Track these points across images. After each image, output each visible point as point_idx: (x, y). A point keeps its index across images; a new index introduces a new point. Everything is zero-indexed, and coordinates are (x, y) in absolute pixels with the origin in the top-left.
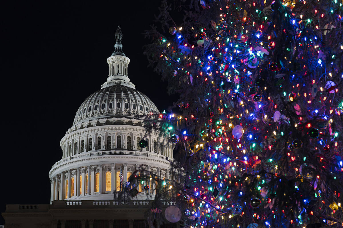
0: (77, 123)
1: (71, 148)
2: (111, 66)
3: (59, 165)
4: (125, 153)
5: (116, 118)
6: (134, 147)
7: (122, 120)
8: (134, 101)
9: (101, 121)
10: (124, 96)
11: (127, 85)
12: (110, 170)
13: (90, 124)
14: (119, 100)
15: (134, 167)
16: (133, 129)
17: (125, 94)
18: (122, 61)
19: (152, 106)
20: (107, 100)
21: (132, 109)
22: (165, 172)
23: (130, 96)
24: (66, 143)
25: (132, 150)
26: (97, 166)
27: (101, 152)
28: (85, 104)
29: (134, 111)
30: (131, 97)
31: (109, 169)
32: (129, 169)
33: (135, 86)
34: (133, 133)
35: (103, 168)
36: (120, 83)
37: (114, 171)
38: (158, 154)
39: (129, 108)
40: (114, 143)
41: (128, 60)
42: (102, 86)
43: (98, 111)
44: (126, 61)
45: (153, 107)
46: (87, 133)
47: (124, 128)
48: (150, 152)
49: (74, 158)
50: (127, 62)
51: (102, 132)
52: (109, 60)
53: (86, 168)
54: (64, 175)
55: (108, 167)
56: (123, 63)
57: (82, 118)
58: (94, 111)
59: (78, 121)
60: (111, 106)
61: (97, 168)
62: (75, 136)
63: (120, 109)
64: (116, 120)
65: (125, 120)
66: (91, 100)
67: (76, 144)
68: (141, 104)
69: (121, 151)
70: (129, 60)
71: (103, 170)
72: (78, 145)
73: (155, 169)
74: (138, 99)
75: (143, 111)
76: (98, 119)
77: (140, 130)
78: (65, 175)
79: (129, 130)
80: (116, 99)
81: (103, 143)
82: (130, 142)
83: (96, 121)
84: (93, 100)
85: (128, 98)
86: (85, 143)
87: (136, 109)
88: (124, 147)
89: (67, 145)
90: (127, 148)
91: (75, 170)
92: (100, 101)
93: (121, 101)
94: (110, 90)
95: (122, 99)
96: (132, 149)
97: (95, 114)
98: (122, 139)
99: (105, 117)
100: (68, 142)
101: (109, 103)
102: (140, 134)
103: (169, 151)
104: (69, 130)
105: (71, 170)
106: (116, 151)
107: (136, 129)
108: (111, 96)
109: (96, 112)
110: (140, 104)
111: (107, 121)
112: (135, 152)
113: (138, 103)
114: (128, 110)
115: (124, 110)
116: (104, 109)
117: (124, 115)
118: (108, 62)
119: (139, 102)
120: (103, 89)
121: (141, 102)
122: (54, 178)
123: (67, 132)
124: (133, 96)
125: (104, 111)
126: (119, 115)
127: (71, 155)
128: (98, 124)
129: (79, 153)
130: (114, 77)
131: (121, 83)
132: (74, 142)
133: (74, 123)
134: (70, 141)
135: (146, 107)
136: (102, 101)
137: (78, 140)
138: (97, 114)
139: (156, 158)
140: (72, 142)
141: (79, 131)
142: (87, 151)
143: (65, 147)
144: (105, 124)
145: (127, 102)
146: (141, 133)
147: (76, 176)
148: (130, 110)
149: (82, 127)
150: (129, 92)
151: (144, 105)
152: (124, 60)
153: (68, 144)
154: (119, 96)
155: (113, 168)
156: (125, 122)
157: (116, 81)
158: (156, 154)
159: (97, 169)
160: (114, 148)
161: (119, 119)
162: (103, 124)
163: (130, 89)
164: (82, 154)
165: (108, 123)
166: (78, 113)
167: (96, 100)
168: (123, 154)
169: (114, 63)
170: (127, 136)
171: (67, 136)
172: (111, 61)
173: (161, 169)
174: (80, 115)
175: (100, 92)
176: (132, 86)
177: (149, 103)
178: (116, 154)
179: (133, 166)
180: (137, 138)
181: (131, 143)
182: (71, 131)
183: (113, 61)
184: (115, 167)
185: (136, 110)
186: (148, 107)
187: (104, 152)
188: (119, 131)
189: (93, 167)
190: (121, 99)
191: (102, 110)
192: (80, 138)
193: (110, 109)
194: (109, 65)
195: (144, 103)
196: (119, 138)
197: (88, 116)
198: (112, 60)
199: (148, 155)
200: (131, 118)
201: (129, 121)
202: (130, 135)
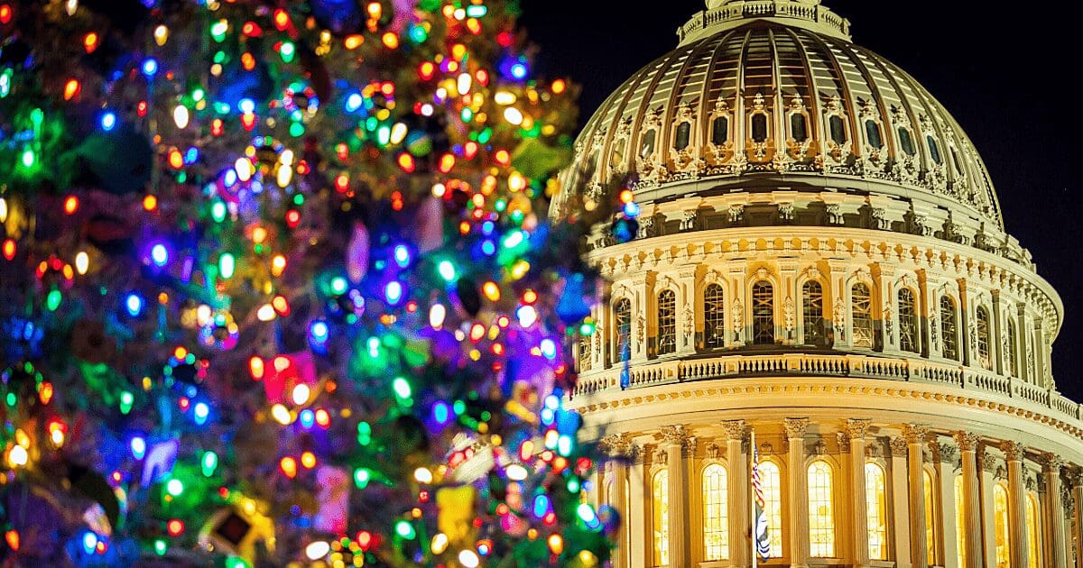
4: (789, 368)
5: (747, 195)
6: (837, 337)
8: (836, 101)
10: (784, 81)
11: (807, 24)
12: (719, 452)
14: (759, 98)
16: (833, 245)
17: (791, 71)
19: (933, 119)
20: (701, 101)
23: (814, 77)
25: (827, 349)
26: (657, 436)
27: (673, 366)
28: (598, 127)
29: (835, 155)
30: (821, 83)
31: (715, 447)
32: (818, 445)
33: (846, 22)
34: (831, 265)
35: (684, 444)
36: (767, 14)
37: (742, 455)
38: (966, 363)
39: (810, 140)
42: (679, 30)
43: (657, 159)
45: (935, 125)
47: (786, 239)
48: (924, 354)
51: (680, 263)
55: (712, 439)
58: (639, 165)
60: (719, 133)
61: (656, 446)
63: (764, 145)
64: (745, 203)
65: (792, 202)
66: (623, 106)
68: (873, 116)
69: (773, 361)
71: (684, 454)
73: (951, 442)
74: (856, 88)
75: (885, 149)
76: (657, 202)
77: (867, 247)
79: (809, 252)
80: (744, 94)
81: (687, 322)
82: (819, 312)
83: (649, 211)
84: (632, 110)
85: (803, 86)
87: (849, 142)
88: (790, 337)
90: (806, 340)
92: (666, 109)
93: (768, 103)
94: (717, 53)
95: (773, 92)
96: (831, 344)
97: (642, 175)
98: (780, 297)
99: (693, 188)
101: (712, 118)
102: (868, 270)
106: (748, 359)
107: (846, 245)
108: (722, 83)
109: (649, 169)
110: (866, 118)
111: (701, 210)
112: (840, 359)
113: (857, 113)
114: (805, 147)
115: (788, 152)
116: (688, 148)
117: (787, 177)
119: (862, 103)
120: (687, 49)
121: (872, 105)
124: (834, 74)
125: (686, 161)
126: (761, 179)
128: (658, 227)
131: (772, 13)
135: (902, 131)
136: (674, 111)
138: (655, 174)
139: (952, 391)
142: (608, 365)
144: (691, 226)
145: (800, 109)
146: (871, 262)
148: (816, 147)
150: (811, 56)
151: (891, 121)
154: (759, 84)
155: (732, 445)
156: (788, 210)
158: (953, 367)
159: (659, 451)
160: (741, 343)
161: (763, 197)
162: (681, 227)
163: (819, 45)
165: (705, 220)
168: (782, 372)
170: (804, 279)
173: (983, 444)
175: (668, 67)
176: (833, 26)
177: (918, 108)
179: (835, 430)
180: (854, 288)
181: (825, 316)
184: (745, 442)
185: (846, 149)
186: (909, 129)
187: (687, 364)
188: (761, 257)
190: (768, 93)
191: (675, 155)
193: (714, 150)
195: (888, 108)
200: (820, 189)
201: (811, 205)
202: (816, 277)
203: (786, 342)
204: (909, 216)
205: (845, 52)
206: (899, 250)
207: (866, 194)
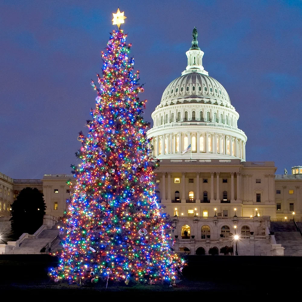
0: (163, 102)
1: (159, 120)
4: (198, 124)
5: (192, 99)
6: (205, 120)
7: (196, 100)
8: (206, 85)
9: (180, 100)
10: (198, 82)
11: (201, 73)
13: (172, 102)
17: (199, 80)
18: (198, 54)
19: (220, 88)
20: (185, 84)
24: (155, 116)
25: (203, 122)
26: (177, 133)
27: (180, 123)
28: (169, 87)
29: (205, 93)
30: (203, 82)
31: (186, 135)
32: (201, 135)
33: (208, 73)
34: (205, 109)
36: (195, 71)
37: (190, 136)
38: (224, 124)
39: (201, 90)
40: (190, 117)
42: (182, 73)
43: (178, 92)
44: (201, 54)
45: (221, 89)
46: (170, 109)
47: (198, 105)
48: (218, 122)
49: (160, 127)
51: (182, 108)
52: (188, 53)
53: (170, 134)
56: (198, 56)
57: (166, 98)
58: (176, 93)
59: (164, 100)
60: (188, 89)
62: (161, 111)
63: (194, 91)
66: (173, 84)
67: (162, 117)
68: (211, 87)
69: (195, 123)
71: (181, 136)
72: (163, 118)
73: (221, 135)
74: (209, 83)
75: (213, 92)
76: (178, 99)
77: (210, 107)
79: (201, 107)
80: (191, 83)
81: (182, 117)
83: (177, 100)
84: (175, 85)
85: (201, 82)
86: (169, 117)
87: (207, 91)
89: (156, 118)
90: (200, 120)
91: (162, 136)
93: (195, 85)
94: (189, 76)
95: (196, 83)
98: (197, 113)
99: (183, 97)
102: (210, 110)
104: (158, 106)
106: (191, 123)
108: (188, 82)
109: (177, 94)
111: (185, 101)
112: (205, 123)
115: (198, 92)
116: (183, 91)
117: (198, 96)
119: (209, 85)
120: (183, 76)
121: (211, 85)
123: (156, 108)
124: (205, 81)
125: (183, 93)
126: (194, 96)
127: (159, 125)
128: (178, 103)
129: (165, 124)
130: (191, 67)
132: (161, 116)
134: (158, 114)
135: (215, 90)
136: (181, 86)
137: (164, 114)
139: (222, 127)
140: (159, 116)
141: (164, 108)
142: (170, 123)
143: (155, 119)
144: (183, 103)
145: (200, 86)
148: (202, 92)
149: (167, 105)
150: (202, 78)
151: (214, 88)
153: (157, 117)
154: (194, 82)
155: (189, 135)
156: (198, 101)
157: (193, 70)
158: (222, 124)
159: (178, 135)
160: (190, 120)
161: (194, 99)
163: (203, 76)
164: (166, 124)
165: (185, 102)
168: (196, 125)
170: (200, 111)
171: (156, 111)
174: (166, 96)
175: (180, 79)
176: (206, 73)
177: (218, 86)
178: (191, 125)
179: (204, 133)
181: (203, 116)
182: (159, 107)
183: (190, 54)
186: (217, 89)
187: (182, 123)
188: (194, 108)
190: (195, 83)
191: (181, 92)
193: (187, 92)
194: (188, 57)
195: (214, 86)
196: (194, 112)
197: (171, 96)
199: (216, 125)
200: (203, 98)
201: (201, 100)
202: (202, 111)
203: (197, 120)
204: (216, 102)
205: (207, 77)
206: (214, 107)
207: (210, 99)
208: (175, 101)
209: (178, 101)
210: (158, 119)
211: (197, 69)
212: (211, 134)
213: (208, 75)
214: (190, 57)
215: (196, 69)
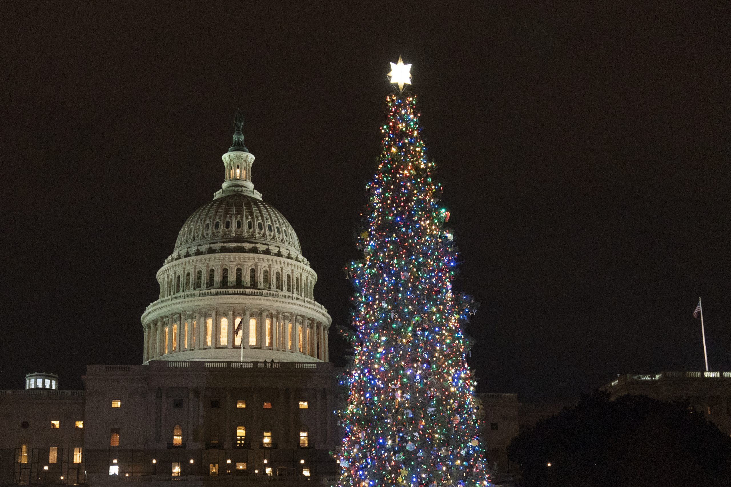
1: (173, 283)
2: (228, 166)
3: (155, 307)
4: (246, 293)
5: (236, 243)
6: (259, 284)
7: (244, 246)
8: (260, 218)
9: (214, 246)
10: (246, 212)
11: (251, 195)
12: (226, 315)
13: (198, 250)
14: (239, 217)
15: (259, 312)
16: (259, 259)
17: (247, 209)
18: (244, 159)
19: (285, 224)
20: (222, 216)
21: (257, 230)
22: (302, 319)
23: (254, 211)
24: (165, 276)
25: (256, 288)
26: (209, 310)
27: (214, 290)
28: (192, 220)
29: (259, 233)
30: (256, 213)
31: (224, 314)
32: (253, 314)
33: (261, 195)
34: (258, 264)
35: (216, 313)
36: (240, 191)
37: (232, 315)
38: (293, 293)
39: (253, 229)
40: (232, 278)
41: (251, 158)
42: (214, 194)
43: (210, 231)
44: (249, 159)
45: (286, 226)
46: (195, 263)
47: (246, 257)
48: (282, 290)
49: (176, 298)
50: (250, 161)
51: (217, 261)
52: (226, 157)
53: (194, 311)
54: (162, 321)
55: (224, 311)
56: (244, 163)
57: (187, 241)
58: (205, 233)
59: (181, 244)
60: (228, 225)
62: (177, 266)
63: (240, 230)
64: (235, 246)
65: (248, 246)
66: (200, 216)
67: (179, 277)
68: (270, 223)
69: (242, 290)
70: (254, 157)
71: (216, 315)
72: (181, 279)
73: (288, 315)
74: (265, 214)
75: (273, 232)
76: (210, 244)
77: (268, 260)
78: (164, 320)
79: (252, 261)
80: (235, 215)
81: (218, 278)
82: (254, 277)
83: (208, 246)
84: (203, 216)
85: (251, 213)
86: (192, 277)
87: (263, 230)
88: (246, 284)
89: (166, 279)
90: (251, 285)
91: (178, 315)
92: (212, 217)
93: (242, 218)
94: (227, 201)
95: (243, 215)
96: (257, 286)
97: (205, 236)
98: (244, 272)
99: (220, 240)
100: (168, 275)
101: (226, 221)
102: (268, 266)
103: (308, 288)
104: (170, 258)
105: (173, 314)
106: (235, 289)
107: (262, 259)
108: (228, 211)
109: (207, 234)
110: (268, 223)
111: (223, 247)
112: (260, 291)
113: (265, 222)
114: (251, 230)
115: (247, 232)
116: (219, 229)
117: (246, 239)
118: (224, 160)
119: (267, 219)
120: (217, 200)
121: (269, 220)
122: (149, 325)
123: (166, 261)
124: (259, 211)
125: (218, 232)
126: (239, 239)
127: (172, 293)
128: (211, 251)
129: (183, 291)
130: (232, 183)
131: (242, 191)
132: (177, 275)
133: (176, 247)
134: (172, 273)
135: (277, 228)
136: (215, 218)
137: (182, 272)
138: (209, 236)
139: (290, 301)
140: (173, 275)
141: (183, 260)
142: (195, 289)
143: (164, 280)
144: (219, 251)
145: (250, 220)
146: (269, 264)
147: (178, 322)
148: (254, 231)
149: (188, 255)
150: (253, 205)
151: (274, 224)
152: (247, 158)
153: (168, 277)
154: (239, 212)
155: (230, 313)
156: (247, 249)
157: (235, 188)
158: (289, 294)
159: (209, 313)
160: (233, 285)
161: (239, 244)
162: (217, 252)
163: (255, 200)
164: (187, 292)
165: (224, 250)
166: (181, 233)
167: (206, 216)
168: (244, 294)
169: (232, 163)
170: (250, 268)
171: (166, 265)
172: (228, 159)
173: (297, 315)
174: (185, 237)
175: (213, 205)
176: (258, 196)
177: (281, 221)
178: (234, 294)
179: (258, 310)
180: (264, 271)
181: (256, 278)
182: (172, 259)
183: (231, 160)
184: (233, 312)
185: (262, 232)
186: (279, 227)
187: (218, 290)
188: (239, 261)
189: (204, 311)
190: (242, 215)
191: (215, 231)
192: (184, 269)
193: (226, 230)
194: (226, 165)
195: (274, 221)
196: (239, 270)
197: (196, 238)
198: (230, 158)
199: (279, 296)
200: (255, 243)
201: (253, 247)
202: (254, 267)
203: (245, 285)
204: (279, 252)
205: (262, 204)
206: (276, 261)
207: (268, 245)
208: (204, 248)
209: (210, 248)
210: (171, 282)
211: (243, 188)
212: (270, 312)
213: (261, 199)
214: (230, 164)
215: (240, 188)
